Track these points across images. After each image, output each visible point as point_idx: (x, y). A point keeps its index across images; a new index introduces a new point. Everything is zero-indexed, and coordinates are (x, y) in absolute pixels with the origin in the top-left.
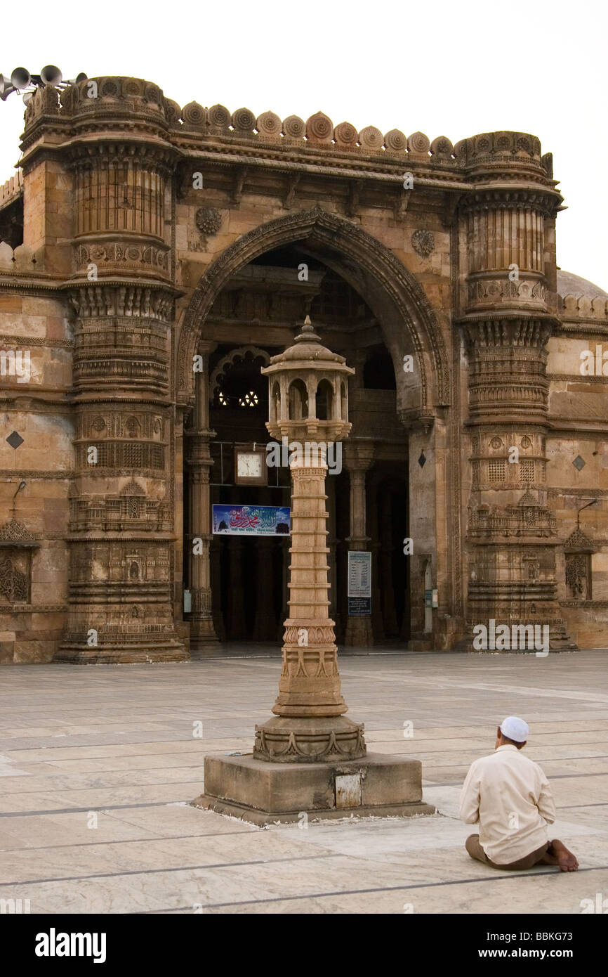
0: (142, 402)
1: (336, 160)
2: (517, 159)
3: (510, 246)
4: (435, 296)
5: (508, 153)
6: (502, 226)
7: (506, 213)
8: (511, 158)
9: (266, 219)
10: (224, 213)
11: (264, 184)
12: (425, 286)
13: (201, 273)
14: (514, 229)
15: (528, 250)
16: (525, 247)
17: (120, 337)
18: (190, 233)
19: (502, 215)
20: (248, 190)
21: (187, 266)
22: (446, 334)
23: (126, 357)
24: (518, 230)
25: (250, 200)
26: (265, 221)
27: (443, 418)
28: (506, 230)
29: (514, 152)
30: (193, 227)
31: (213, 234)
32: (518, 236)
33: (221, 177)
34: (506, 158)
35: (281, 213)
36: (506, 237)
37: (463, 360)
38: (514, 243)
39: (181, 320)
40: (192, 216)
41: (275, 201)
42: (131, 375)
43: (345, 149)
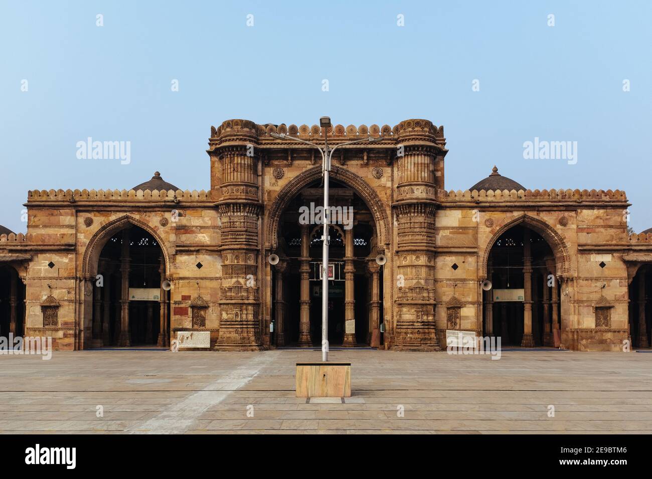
0: (240, 249)
1: (334, 142)
2: (415, 131)
3: (411, 171)
4: (383, 196)
5: (410, 129)
6: (408, 162)
7: (409, 157)
8: (411, 132)
9: (304, 170)
10: (285, 169)
11: (302, 155)
12: (378, 192)
13: (274, 195)
14: (413, 163)
15: (420, 172)
16: (418, 171)
17: (232, 223)
18: (271, 179)
19: (408, 158)
20: (293, 159)
21: (269, 192)
22: (389, 212)
23: (235, 232)
24: (414, 164)
25: (297, 163)
26: (303, 171)
27: (389, 249)
28: (409, 164)
29: (413, 128)
30: (272, 176)
31: (279, 178)
32: (414, 166)
33: (282, 155)
34: (410, 132)
35: (311, 167)
36: (409, 167)
37: (396, 223)
38: (412, 169)
39: (267, 215)
40: (272, 172)
41: (308, 162)
42: (236, 239)
43: (339, 136)
